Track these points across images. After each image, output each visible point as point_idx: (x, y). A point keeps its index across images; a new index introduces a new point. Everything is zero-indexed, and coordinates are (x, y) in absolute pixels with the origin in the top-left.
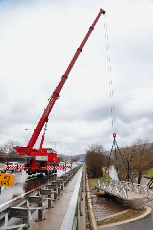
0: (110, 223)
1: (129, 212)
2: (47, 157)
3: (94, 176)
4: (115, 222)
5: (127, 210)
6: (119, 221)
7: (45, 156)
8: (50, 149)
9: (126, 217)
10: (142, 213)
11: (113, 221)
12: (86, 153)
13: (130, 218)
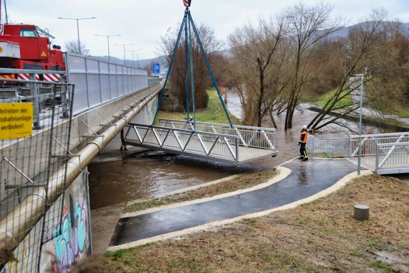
0: (184, 201)
1: (238, 178)
2: (19, 46)
3: (183, 107)
4: (196, 198)
5: (235, 176)
6: (206, 197)
7: (5, 43)
8: (32, 28)
9: (227, 187)
10: (265, 180)
11: (191, 197)
12: (168, 54)
13: (235, 189)
